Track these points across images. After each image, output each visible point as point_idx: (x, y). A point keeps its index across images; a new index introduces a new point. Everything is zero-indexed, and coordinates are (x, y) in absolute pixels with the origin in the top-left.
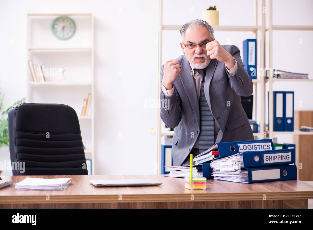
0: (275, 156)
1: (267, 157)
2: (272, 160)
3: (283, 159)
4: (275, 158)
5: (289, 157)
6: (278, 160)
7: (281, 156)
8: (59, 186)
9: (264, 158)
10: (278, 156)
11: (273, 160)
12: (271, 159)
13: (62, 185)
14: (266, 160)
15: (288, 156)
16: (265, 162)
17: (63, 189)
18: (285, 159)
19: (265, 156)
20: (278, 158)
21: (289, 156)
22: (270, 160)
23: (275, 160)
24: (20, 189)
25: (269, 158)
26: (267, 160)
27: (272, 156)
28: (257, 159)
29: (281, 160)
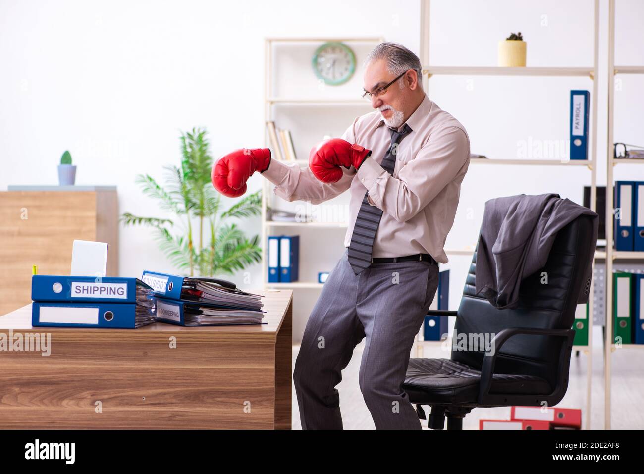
0: (94, 287)
1: (78, 288)
2: (88, 293)
3: (110, 294)
4: (94, 290)
5: (123, 292)
6: (100, 293)
7: (108, 288)
9: (73, 289)
10: (101, 287)
11: (90, 293)
12: (85, 292)
14: (76, 292)
15: (120, 290)
16: (74, 295)
18: (114, 293)
19: (74, 285)
20: (101, 291)
21: (123, 289)
22: (83, 293)
23: (94, 293)
25: (81, 289)
26: (78, 291)
27: (88, 287)
28: (58, 288)
29: (107, 294)
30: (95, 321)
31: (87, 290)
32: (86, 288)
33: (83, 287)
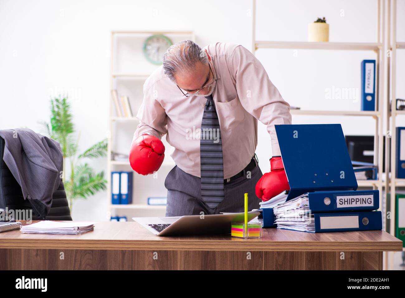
0: (352, 199)
1: (341, 200)
2: (348, 204)
3: (363, 203)
4: (352, 202)
5: (371, 201)
6: (356, 204)
7: (361, 199)
8: (73, 230)
9: (338, 201)
10: (356, 199)
11: (350, 204)
12: (346, 203)
13: (77, 229)
14: (340, 203)
15: (369, 200)
16: (339, 206)
17: (77, 233)
18: (365, 203)
19: (338, 198)
20: (356, 202)
21: (371, 199)
22: (345, 204)
23: (352, 204)
24: (26, 233)
25: (343, 201)
26: (341, 203)
27: (347, 199)
28: (327, 202)
29: (361, 204)
30: (357, 226)
31: (347, 201)
32: (346, 200)
33: (344, 199)
